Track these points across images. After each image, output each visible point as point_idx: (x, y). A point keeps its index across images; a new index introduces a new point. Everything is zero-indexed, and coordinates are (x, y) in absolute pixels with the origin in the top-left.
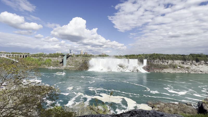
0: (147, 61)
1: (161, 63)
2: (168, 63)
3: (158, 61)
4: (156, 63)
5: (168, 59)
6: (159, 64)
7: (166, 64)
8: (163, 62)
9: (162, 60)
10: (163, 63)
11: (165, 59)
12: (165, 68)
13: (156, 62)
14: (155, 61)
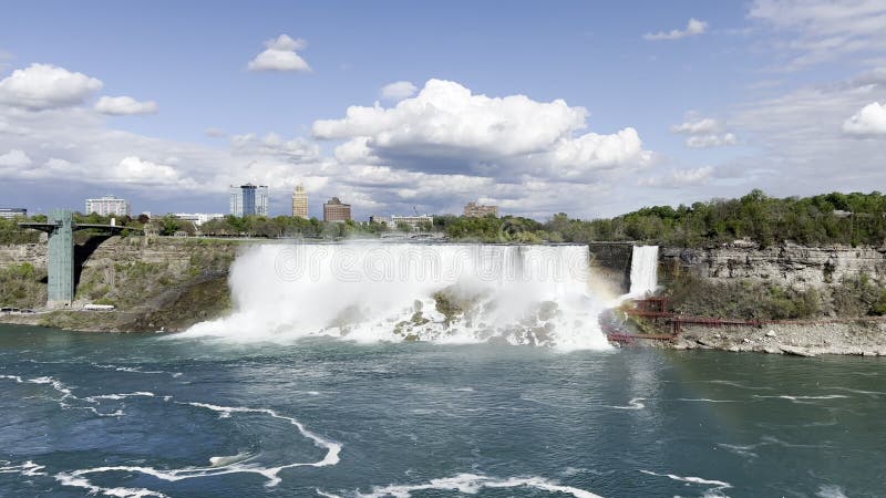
0: (661, 257)
1: (774, 271)
2: (829, 269)
3: (743, 256)
4: (725, 272)
5: (831, 235)
6: (755, 278)
7: (815, 278)
8: (786, 265)
9: (777, 251)
10: (790, 276)
11: (801, 238)
12: (776, 316)
13: (732, 264)
14: (723, 257)
